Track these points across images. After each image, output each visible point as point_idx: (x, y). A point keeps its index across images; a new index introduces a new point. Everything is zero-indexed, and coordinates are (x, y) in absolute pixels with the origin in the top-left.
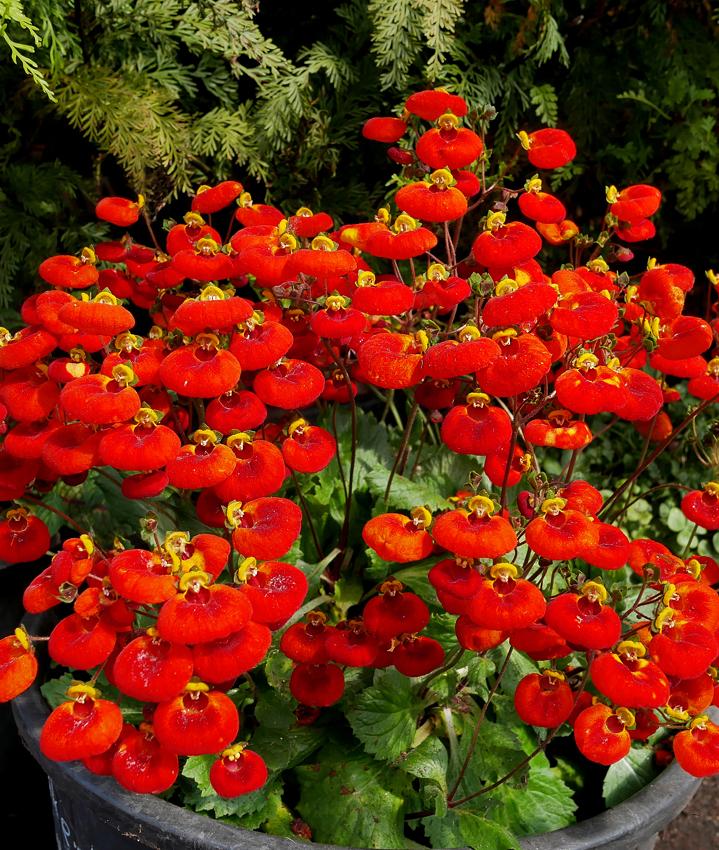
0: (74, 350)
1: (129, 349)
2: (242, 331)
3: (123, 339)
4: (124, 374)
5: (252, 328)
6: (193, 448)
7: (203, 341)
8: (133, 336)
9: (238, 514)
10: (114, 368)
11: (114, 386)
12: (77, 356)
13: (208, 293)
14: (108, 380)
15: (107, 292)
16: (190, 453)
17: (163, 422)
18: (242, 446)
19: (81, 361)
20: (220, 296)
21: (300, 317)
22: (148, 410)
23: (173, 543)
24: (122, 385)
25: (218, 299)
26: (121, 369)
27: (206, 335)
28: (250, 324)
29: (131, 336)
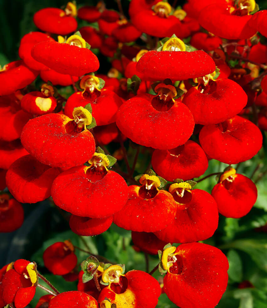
0: (45, 85)
1: (92, 89)
2: (197, 85)
3: (87, 80)
4: (83, 116)
5: (206, 82)
6: (137, 189)
7: (161, 91)
8: (97, 79)
9: (172, 259)
10: (76, 109)
11: (73, 127)
12: (46, 92)
13: (170, 44)
14: (68, 120)
15: (78, 36)
16: (135, 194)
17: (114, 168)
18: (182, 194)
19: (49, 96)
20: (181, 47)
21: (242, 76)
22: (102, 155)
23: (110, 275)
24: (80, 126)
25: (179, 50)
26: (81, 111)
27: (166, 87)
28: (206, 78)
29: (94, 78)
